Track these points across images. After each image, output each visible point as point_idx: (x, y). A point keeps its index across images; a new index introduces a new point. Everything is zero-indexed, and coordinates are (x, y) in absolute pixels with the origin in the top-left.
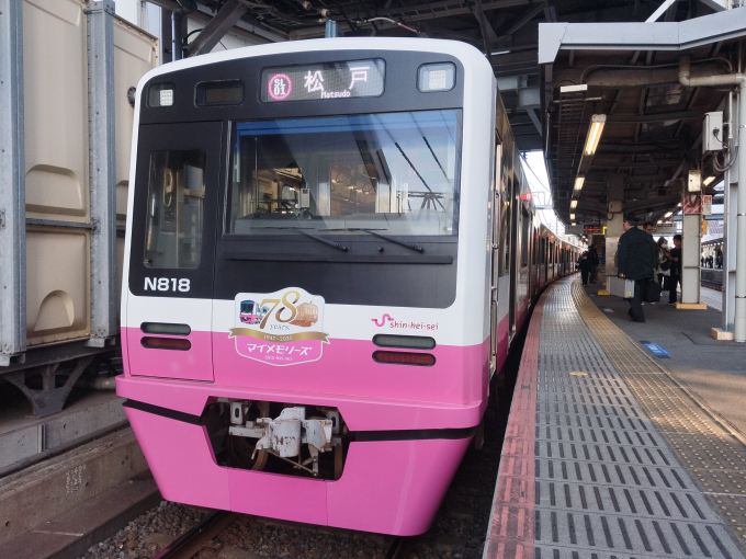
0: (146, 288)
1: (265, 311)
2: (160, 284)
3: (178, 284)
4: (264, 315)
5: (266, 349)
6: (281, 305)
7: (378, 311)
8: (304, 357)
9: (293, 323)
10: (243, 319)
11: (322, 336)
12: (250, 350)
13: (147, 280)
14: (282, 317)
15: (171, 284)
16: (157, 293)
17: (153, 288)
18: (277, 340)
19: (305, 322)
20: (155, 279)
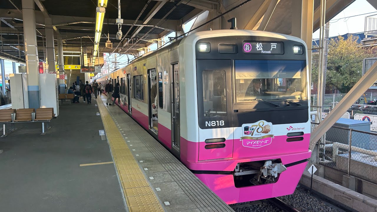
0: (206, 126)
1: (253, 129)
2: (212, 123)
3: (219, 123)
4: (253, 131)
5: (253, 143)
6: (258, 127)
7: (288, 125)
8: (266, 144)
9: (262, 133)
10: (245, 133)
11: (272, 136)
12: (248, 144)
13: (207, 122)
14: (259, 131)
15: (216, 123)
16: (211, 127)
17: (210, 125)
18: (257, 139)
19: (266, 132)
20: (210, 122)
